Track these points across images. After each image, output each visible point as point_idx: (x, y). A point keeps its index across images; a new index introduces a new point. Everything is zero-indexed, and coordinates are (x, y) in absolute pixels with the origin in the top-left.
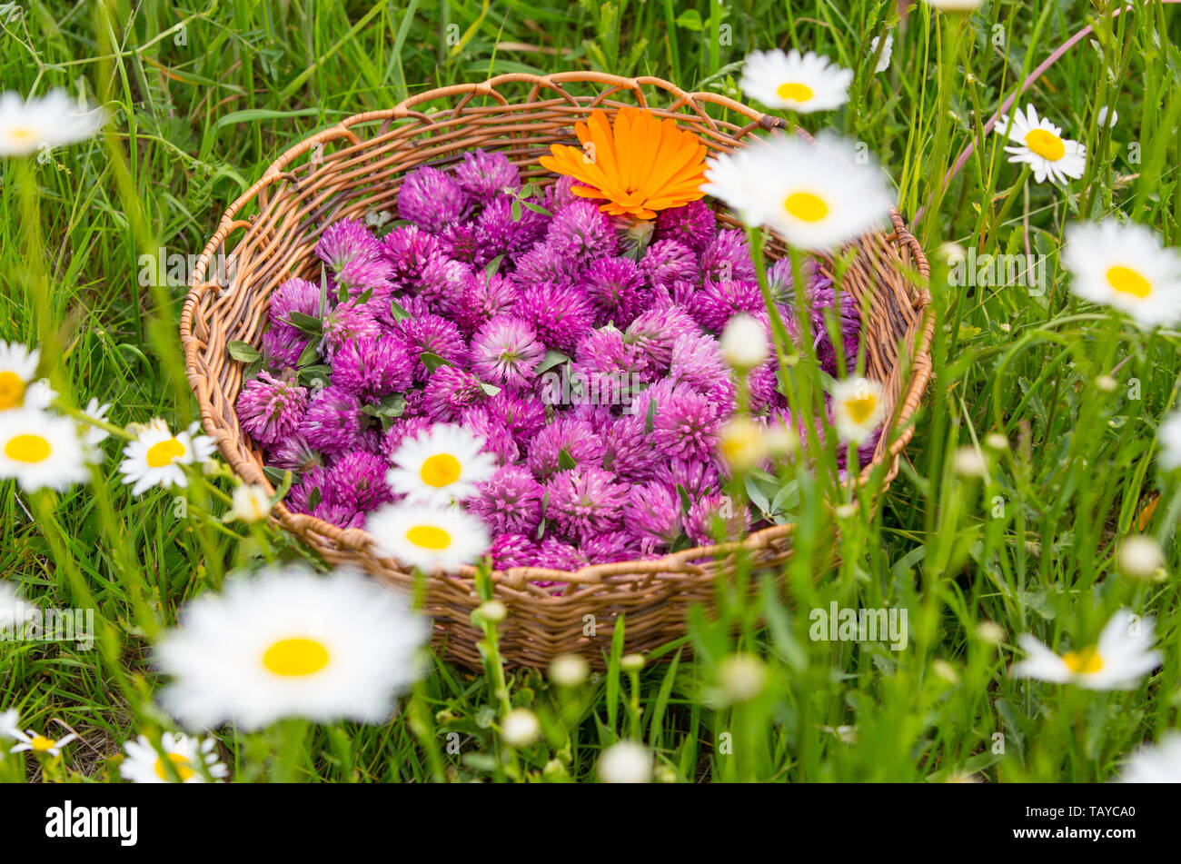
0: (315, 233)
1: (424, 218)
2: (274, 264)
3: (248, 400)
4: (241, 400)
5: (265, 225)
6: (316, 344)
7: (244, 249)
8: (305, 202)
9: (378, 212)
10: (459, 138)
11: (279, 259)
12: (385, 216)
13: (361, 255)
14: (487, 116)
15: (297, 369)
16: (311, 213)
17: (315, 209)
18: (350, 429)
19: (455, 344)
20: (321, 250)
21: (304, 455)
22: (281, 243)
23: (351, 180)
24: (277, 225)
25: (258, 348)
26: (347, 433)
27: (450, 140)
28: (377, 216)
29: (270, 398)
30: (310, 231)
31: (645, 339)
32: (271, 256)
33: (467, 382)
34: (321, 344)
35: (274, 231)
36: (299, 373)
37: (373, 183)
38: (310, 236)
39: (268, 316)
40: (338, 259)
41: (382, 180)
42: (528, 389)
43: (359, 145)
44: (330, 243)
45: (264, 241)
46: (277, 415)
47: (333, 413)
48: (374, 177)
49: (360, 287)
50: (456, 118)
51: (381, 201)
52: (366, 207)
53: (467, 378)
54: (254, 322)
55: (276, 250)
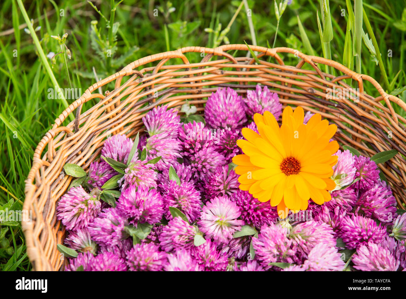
0: (146, 108)
1: (218, 118)
2: (114, 122)
3: (64, 202)
4: (61, 200)
5: (114, 98)
6: (119, 178)
7: (95, 110)
8: (145, 89)
9: (191, 105)
10: (251, 76)
11: (118, 119)
12: (194, 109)
13: (166, 131)
14: (269, 68)
15: (102, 190)
16: (148, 96)
17: (151, 94)
18: (114, 236)
19: (195, 204)
20: (145, 120)
21: (86, 242)
22: (122, 110)
23: (177, 83)
24: (122, 100)
25: (85, 170)
26: (112, 238)
27: (245, 76)
28: (189, 107)
29: (78, 204)
30: (144, 106)
31: (300, 237)
32: (113, 117)
33: (188, 231)
34: (122, 179)
35: (119, 103)
36: (102, 192)
37: (192, 88)
38: (143, 109)
39: (99, 152)
40: (152, 129)
41: (197, 87)
42: (226, 244)
43: (188, 65)
44: (151, 119)
45: (110, 107)
46: (78, 215)
47: (108, 225)
48: (192, 84)
49: (157, 151)
50: (251, 64)
51: (193, 99)
52: (184, 100)
53: (189, 229)
54: (89, 153)
55: (117, 114)
